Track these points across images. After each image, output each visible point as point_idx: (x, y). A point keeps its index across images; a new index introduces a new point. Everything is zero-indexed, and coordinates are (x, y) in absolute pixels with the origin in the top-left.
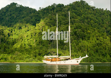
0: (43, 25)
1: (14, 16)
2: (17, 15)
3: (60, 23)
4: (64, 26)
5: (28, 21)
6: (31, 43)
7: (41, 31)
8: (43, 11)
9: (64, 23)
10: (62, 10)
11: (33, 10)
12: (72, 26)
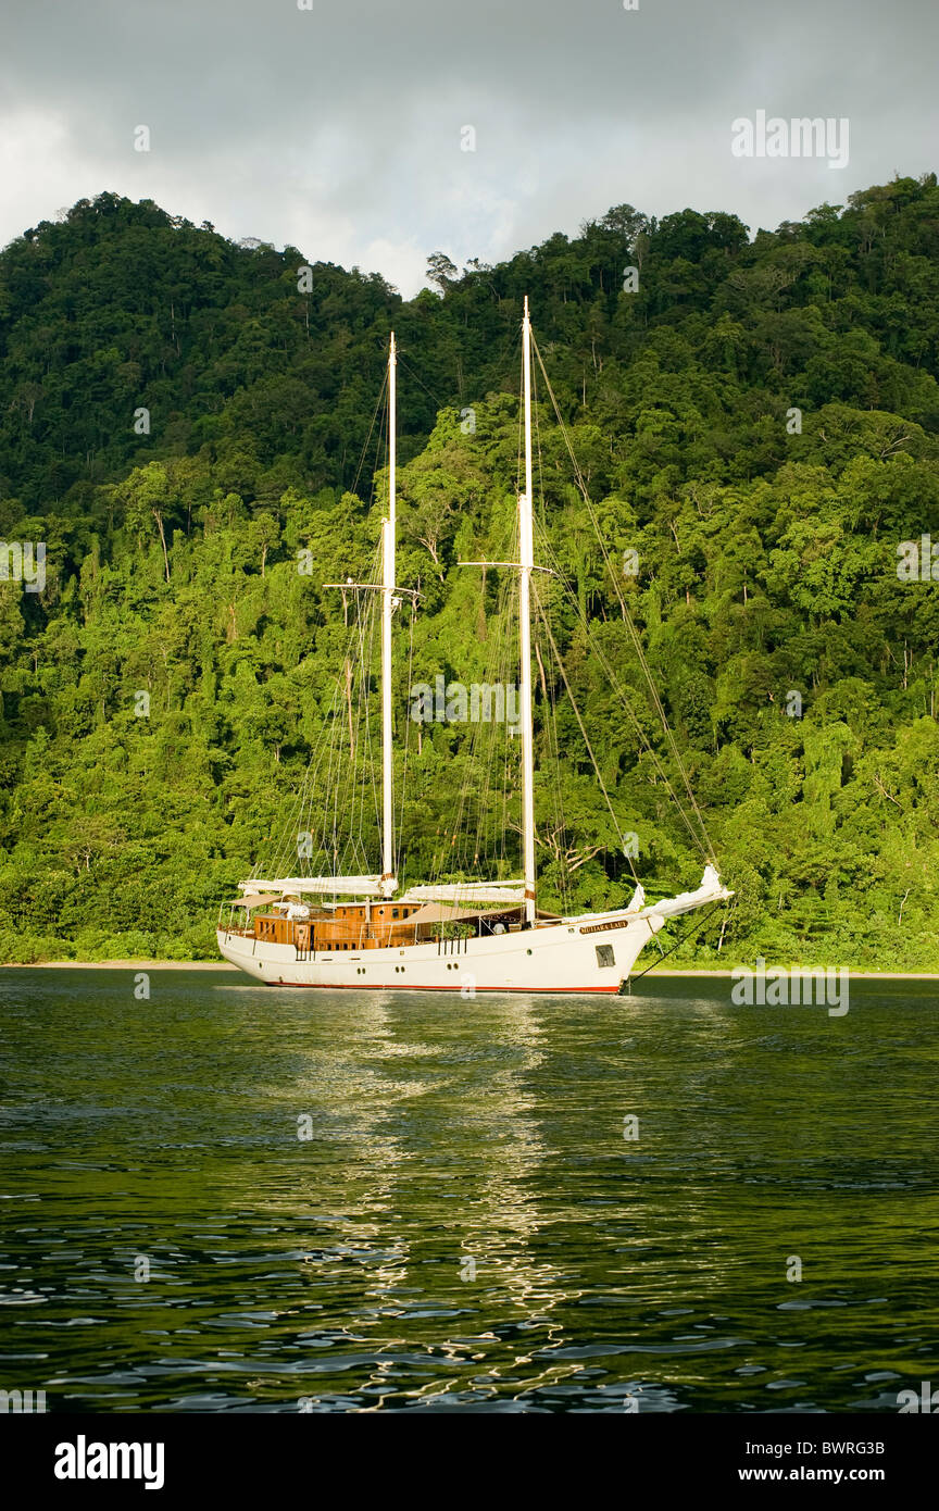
0: (454, 489)
1: (107, 371)
2: (154, 362)
3: (673, 460)
4: (718, 500)
5: (282, 432)
6: (307, 712)
7: (438, 566)
8: (480, 300)
9: (727, 458)
10: (720, 297)
11: (354, 290)
12: (823, 501)
